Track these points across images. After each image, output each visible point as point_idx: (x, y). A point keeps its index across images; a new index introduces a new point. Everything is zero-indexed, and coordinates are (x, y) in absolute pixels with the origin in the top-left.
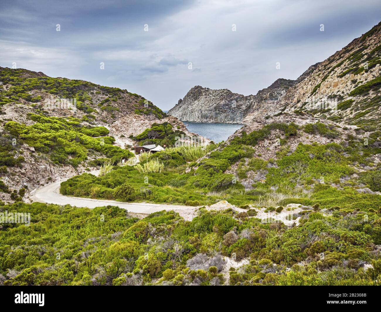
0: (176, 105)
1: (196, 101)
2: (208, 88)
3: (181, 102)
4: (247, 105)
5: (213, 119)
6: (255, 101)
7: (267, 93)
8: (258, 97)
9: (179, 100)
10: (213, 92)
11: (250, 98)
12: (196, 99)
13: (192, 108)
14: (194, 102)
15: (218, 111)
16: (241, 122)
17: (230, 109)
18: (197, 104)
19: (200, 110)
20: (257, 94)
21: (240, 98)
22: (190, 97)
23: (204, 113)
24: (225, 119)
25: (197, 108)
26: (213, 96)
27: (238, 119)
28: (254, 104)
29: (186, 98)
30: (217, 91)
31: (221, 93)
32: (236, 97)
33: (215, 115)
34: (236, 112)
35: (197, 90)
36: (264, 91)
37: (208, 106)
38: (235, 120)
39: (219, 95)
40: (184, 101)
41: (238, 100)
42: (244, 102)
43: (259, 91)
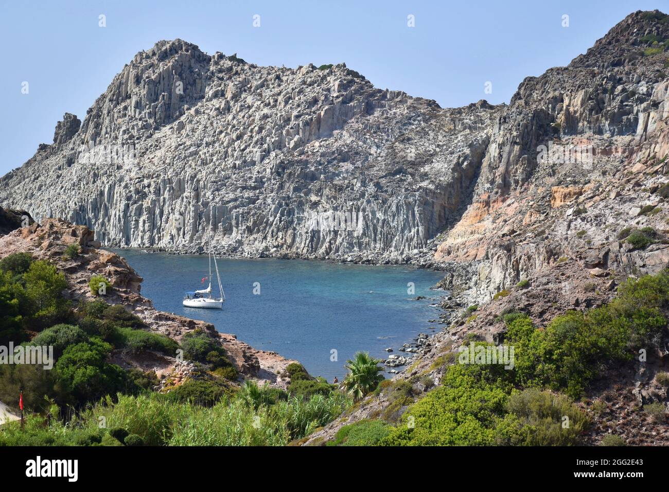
0: (43, 147)
1: (166, 130)
2: (233, 58)
3: (71, 129)
4: (459, 157)
5: (265, 238)
6: (506, 138)
7: (572, 95)
8: (520, 118)
9: (62, 120)
10: (266, 80)
11: (472, 118)
12: (162, 116)
13: (140, 169)
14: (151, 135)
15: (294, 187)
16: (426, 253)
17: (366, 180)
18: (173, 144)
19: (187, 182)
20: (515, 95)
21: (419, 116)
22: (129, 108)
23: (213, 199)
24: (339, 236)
25: (171, 170)
26: (262, 103)
27: (412, 239)
28: (496, 155)
29: (105, 112)
30: (289, 72)
31: (310, 85)
32: (395, 113)
33: (278, 215)
34: (399, 198)
35: (169, 64)
36: (554, 81)
37: (237, 162)
38: (394, 245)
39: (300, 99)
40: (91, 125)
41: (410, 128)
42: (441, 143)
43: (525, 80)
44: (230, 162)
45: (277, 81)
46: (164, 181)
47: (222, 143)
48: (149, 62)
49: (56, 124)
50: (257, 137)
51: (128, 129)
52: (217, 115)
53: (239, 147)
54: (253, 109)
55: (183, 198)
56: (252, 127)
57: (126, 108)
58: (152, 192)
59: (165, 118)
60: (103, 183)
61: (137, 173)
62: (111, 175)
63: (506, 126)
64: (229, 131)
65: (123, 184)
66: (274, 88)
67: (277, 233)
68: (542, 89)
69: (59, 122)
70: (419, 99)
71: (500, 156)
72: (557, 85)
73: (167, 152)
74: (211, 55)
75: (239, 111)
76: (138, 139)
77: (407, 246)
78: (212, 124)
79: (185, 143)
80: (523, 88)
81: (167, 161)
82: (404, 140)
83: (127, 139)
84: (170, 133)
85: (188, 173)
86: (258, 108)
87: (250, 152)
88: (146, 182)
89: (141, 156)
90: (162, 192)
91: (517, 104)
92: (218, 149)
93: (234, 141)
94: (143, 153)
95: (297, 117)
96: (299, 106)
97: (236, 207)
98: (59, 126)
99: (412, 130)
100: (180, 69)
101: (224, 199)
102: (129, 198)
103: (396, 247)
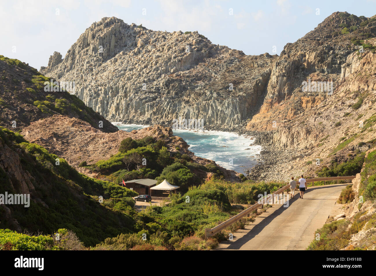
0: (43, 68)
1: (108, 62)
2: (140, 27)
3: (57, 60)
4: (257, 81)
5: (162, 117)
6: (280, 73)
7: (310, 54)
8: (286, 64)
9: (53, 55)
10: (157, 38)
11: (262, 61)
12: (106, 55)
13: (96, 81)
14: (101, 64)
15: (175, 93)
16: (242, 126)
17: (212, 91)
18: (112, 69)
19: (120, 89)
20: (283, 52)
21: (236, 59)
22: (89, 51)
23: (135, 97)
24: (199, 117)
25: (112, 82)
26: (156, 49)
27: (235, 120)
28: (275, 81)
29: (77, 52)
30: (169, 34)
31: (180, 41)
32: (223, 57)
33: (169, 107)
34: (229, 100)
35: (109, 29)
36: (301, 46)
37: (145, 79)
38: (226, 122)
39: (176, 48)
40: (70, 58)
41: (231, 65)
42: (247, 73)
43: (287, 44)
44: (142, 79)
45: (163, 38)
46: (109, 87)
47: (137, 70)
48: (99, 28)
49: (50, 57)
50: (155, 67)
51: (89, 61)
52: (134, 55)
53: (146, 72)
54: (152, 52)
55: (118, 96)
56: (152, 62)
57: (87, 51)
58: (103, 93)
59: (107, 56)
60: (78, 88)
61: (95, 83)
62: (82, 84)
63: (279, 67)
64: (140, 63)
65: (88, 89)
66: (161, 42)
67: (168, 115)
68: (295, 50)
69: (51, 56)
70: (234, 50)
71: (277, 82)
72: (303, 48)
73: (109, 73)
74: (130, 25)
75: (145, 54)
76: (94, 66)
77: (232, 123)
78: (131, 59)
79: (118, 69)
80: (286, 48)
81: (110, 78)
82: (229, 71)
83: (89, 66)
84: (110, 64)
85: (120, 84)
86: (154, 52)
87: (152, 74)
88: (100, 88)
89: (96, 75)
90: (107, 93)
91: (284, 56)
92: (135, 72)
93: (143, 69)
94: (97, 73)
95: (175, 58)
96: (175, 52)
97: (146, 102)
98: (51, 58)
99: (233, 67)
100: (115, 32)
101: (140, 98)
102: (91, 96)
103: (227, 123)
